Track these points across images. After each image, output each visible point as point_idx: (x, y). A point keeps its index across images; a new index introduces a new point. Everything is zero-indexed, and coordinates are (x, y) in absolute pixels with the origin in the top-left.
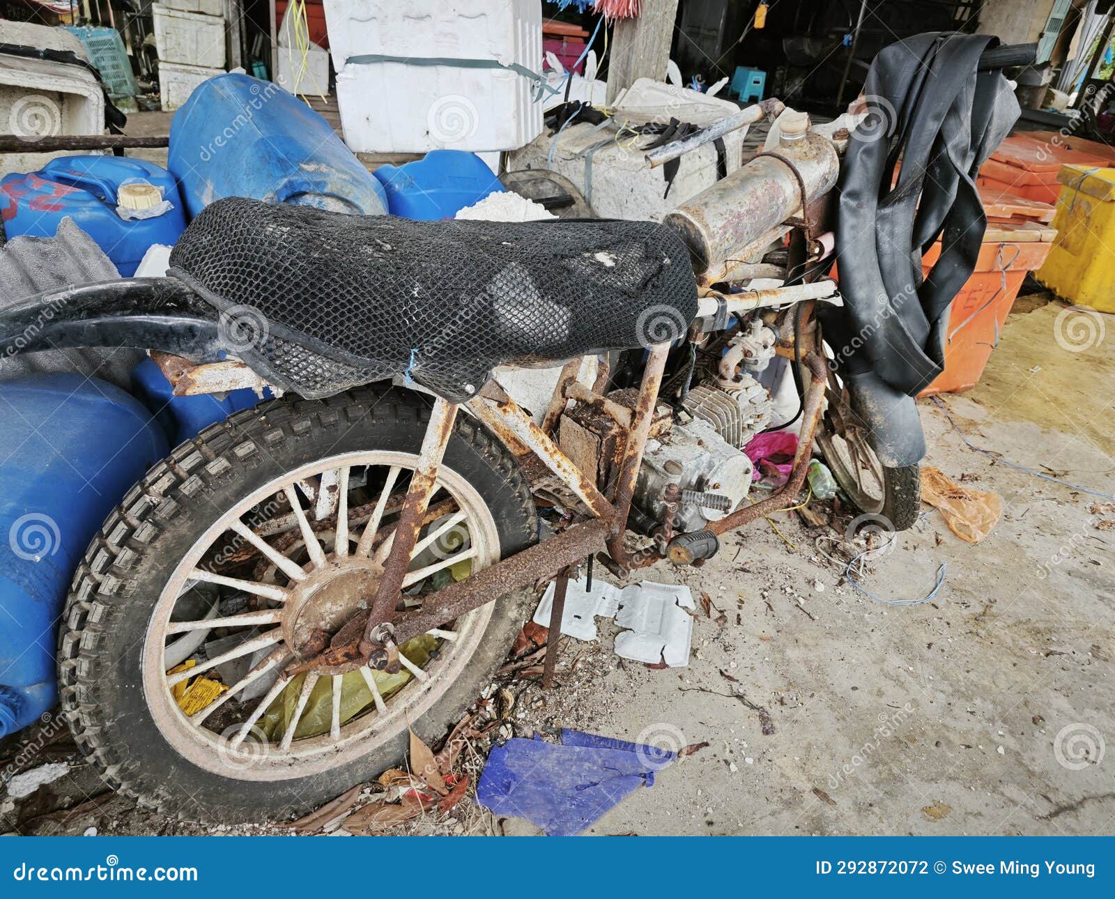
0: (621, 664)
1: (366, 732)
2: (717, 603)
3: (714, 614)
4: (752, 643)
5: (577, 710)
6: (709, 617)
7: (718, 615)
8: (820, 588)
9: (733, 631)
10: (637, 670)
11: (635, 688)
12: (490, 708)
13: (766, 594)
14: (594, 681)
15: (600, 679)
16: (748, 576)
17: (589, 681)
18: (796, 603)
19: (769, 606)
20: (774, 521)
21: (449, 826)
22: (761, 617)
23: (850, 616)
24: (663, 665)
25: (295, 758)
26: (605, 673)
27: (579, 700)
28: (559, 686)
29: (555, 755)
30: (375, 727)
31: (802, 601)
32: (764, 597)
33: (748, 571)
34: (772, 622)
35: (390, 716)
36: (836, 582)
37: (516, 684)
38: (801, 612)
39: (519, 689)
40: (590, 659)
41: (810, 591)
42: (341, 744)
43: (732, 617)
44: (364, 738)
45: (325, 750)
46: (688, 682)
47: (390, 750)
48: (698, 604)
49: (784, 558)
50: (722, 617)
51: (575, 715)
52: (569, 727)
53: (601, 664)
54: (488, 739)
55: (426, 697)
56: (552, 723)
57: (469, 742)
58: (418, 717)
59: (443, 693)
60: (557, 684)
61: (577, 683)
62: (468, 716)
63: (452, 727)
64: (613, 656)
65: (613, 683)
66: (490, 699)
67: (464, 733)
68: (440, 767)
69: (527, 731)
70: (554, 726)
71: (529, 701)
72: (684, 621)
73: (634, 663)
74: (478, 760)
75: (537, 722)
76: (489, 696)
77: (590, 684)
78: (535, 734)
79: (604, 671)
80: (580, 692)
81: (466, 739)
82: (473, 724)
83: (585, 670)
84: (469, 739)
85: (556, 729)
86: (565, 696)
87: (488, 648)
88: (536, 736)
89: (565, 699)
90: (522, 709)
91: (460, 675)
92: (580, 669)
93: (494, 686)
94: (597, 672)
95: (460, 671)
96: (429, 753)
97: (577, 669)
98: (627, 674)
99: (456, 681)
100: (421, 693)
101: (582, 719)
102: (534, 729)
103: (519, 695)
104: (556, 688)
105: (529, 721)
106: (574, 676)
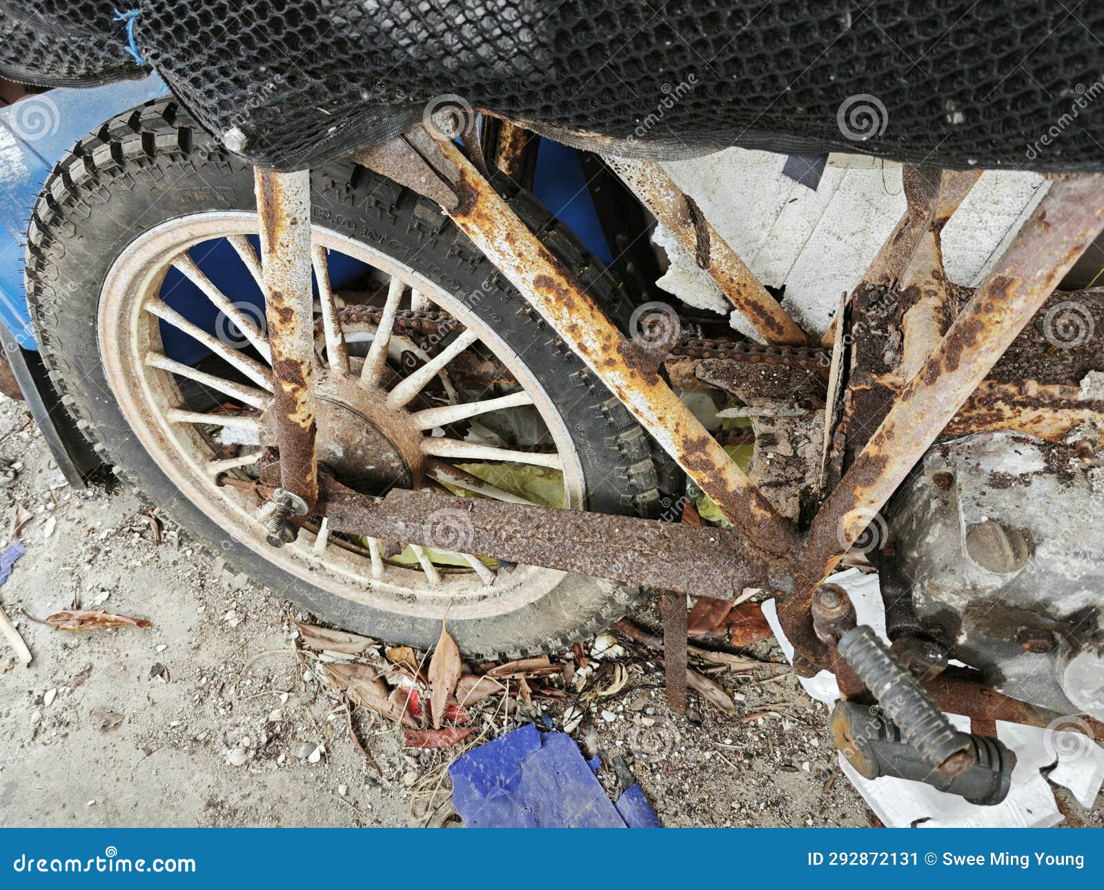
0: (829, 776)
1: (406, 591)
5: (685, 777)
10: (846, 809)
12: (584, 671)
14: (758, 763)
15: (770, 767)
17: (748, 755)
21: (406, 764)
25: (322, 566)
26: (788, 767)
27: (703, 768)
28: (698, 723)
29: (589, 806)
30: (417, 593)
35: (436, 594)
37: (647, 671)
39: (646, 679)
40: (787, 726)
42: (376, 584)
44: (401, 597)
45: (357, 578)
47: (421, 628)
51: (676, 782)
52: (650, 789)
53: (796, 747)
54: (545, 708)
55: (479, 604)
56: (633, 763)
57: (507, 692)
58: (461, 618)
59: (496, 614)
60: (698, 718)
61: (728, 741)
62: (545, 661)
63: (504, 659)
64: (830, 753)
65: (783, 791)
66: (596, 661)
67: (517, 676)
68: (455, 692)
69: (591, 741)
70: (631, 768)
71: (640, 707)
72: (1029, 811)
73: (851, 795)
74: (505, 723)
75: (619, 743)
76: (599, 657)
77: (746, 761)
78: (599, 755)
79: (791, 761)
80: (718, 758)
81: (508, 685)
82: (538, 675)
83: (762, 735)
84: (511, 689)
85: (628, 775)
86: (692, 743)
87: (564, 605)
88: (595, 759)
89: (686, 748)
90: (620, 708)
91: (523, 609)
92: (756, 726)
93: (618, 650)
94: (778, 753)
95: (522, 605)
96: (456, 666)
97: (752, 723)
98: (822, 801)
99: (516, 613)
100: (476, 594)
101: (679, 796)
102: (606, 748)
103: (635, 688)
104: (691, 721)
105: (612, 732)
106: (736, 729)
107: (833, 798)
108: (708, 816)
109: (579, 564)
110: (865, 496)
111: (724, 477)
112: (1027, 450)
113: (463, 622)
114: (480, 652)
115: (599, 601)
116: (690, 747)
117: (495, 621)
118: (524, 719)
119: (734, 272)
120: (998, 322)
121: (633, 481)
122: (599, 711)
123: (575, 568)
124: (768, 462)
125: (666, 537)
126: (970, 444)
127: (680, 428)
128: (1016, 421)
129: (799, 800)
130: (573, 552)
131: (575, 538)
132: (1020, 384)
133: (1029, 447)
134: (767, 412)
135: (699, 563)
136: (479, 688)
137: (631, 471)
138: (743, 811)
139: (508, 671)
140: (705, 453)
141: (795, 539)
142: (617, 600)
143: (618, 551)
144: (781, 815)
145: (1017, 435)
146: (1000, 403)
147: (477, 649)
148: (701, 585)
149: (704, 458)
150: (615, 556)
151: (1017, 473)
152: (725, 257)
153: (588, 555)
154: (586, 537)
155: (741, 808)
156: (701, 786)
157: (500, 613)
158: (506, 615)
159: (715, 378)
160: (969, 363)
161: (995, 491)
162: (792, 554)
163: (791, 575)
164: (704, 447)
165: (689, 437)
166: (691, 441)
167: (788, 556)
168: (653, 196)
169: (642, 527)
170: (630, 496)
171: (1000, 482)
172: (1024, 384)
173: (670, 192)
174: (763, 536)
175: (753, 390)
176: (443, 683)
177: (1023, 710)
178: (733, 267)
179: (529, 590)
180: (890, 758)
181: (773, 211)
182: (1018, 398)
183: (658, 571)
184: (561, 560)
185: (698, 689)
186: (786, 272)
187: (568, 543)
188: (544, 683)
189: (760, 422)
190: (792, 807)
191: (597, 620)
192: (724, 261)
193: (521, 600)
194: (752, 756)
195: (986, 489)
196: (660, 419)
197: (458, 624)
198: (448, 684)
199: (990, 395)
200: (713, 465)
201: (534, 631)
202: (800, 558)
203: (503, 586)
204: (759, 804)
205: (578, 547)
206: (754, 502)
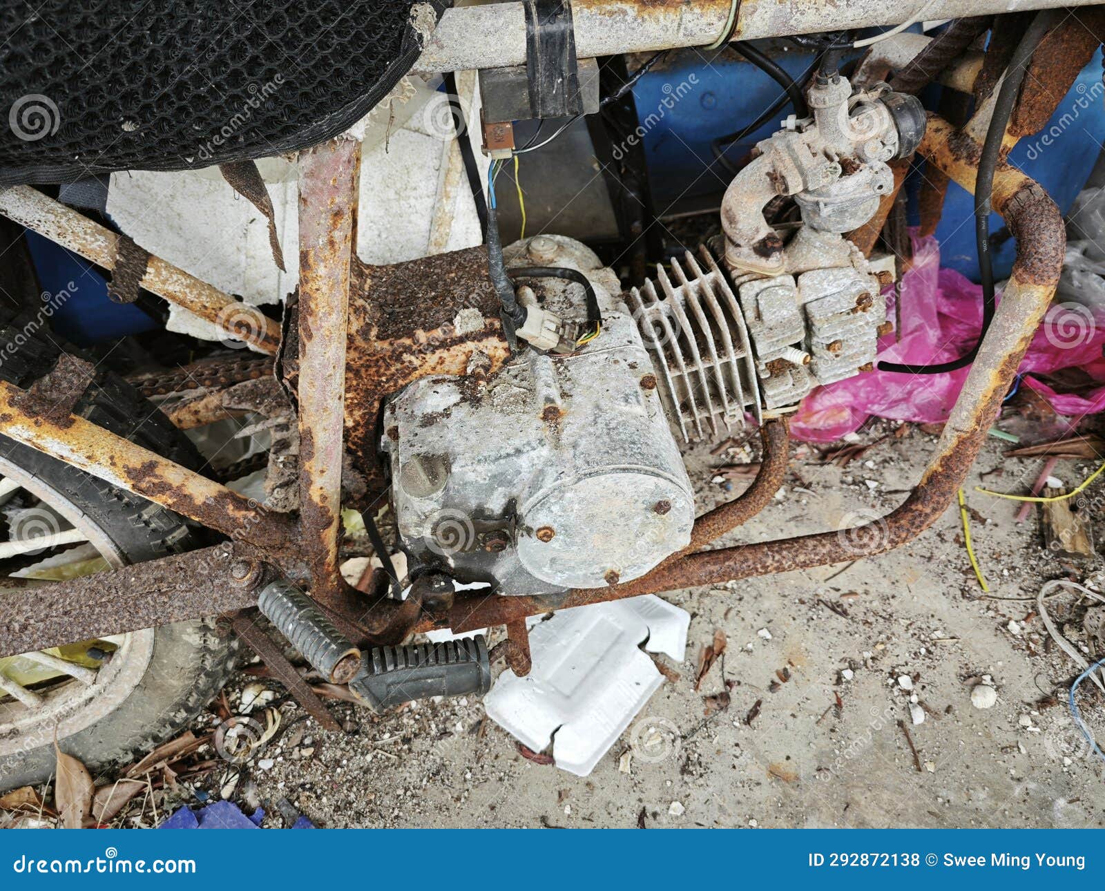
0: (479, 727)
2: (733, 661)
3: (712, 684)
4: (744, 775)
5: (350, 788)
6: (696, 688)
7: (718, 688)
8: (985, 699)
9: (727, 732)
10: (498, 749)
11: (469, 785)
13: (848, 674)
14: (417, 744)
15: (428, 743)
16: (840, 622)
17: (406, 740)
18: (901, 716)
19: (839, 705)
20: (975, 516)
22: (804, 723)
23: (1018, 790)
24: (547, 757)
26: (444, 733)
27: (366, 771)
28: (356, 732)
30: (18, 725)
31: (919, 716)
32: (839, 681)
33: (844, 613)
34: (823, 742)
35: (41, 717)
36: (1032, 695)
38: (901, 742)
41: (956, 699)
43: (741, 700)
46: (567, 811)
47: (35, 760)
48: (695, 651)
49: (942, 606)
50: (722, 699)
51: (342, 796)
52: (318, 815)
53: (448, 714)
54: (198, 785)
55: (87, 708)
56: (298, 798)
57: (149, 788)
58: (74, 731)
59: (108, 712)
60: (356, 728)
61: (387, 736)
62: (189, 738)
63: (139, 754)
64: (478, 706)
65: (442, 759)
66: (246, 715)
67: (159, 766)
68: (91, 810)
69: (251, 797)
70: (296, 804)
71: (297, 741)
72: (638, 684)
73: (501, 735)
74: (156, 818)
75: (280, 785)
76: (248, 711)
77: (406, 747)
78: (262, 807)
79: (445, 729)
80: (379, 756)
81: (149, 779)
82: (183, 755)
83: (417, 717)
84: (153, 782)
85: (294, 812)
86: (352, 753)
87: (168, 673)
88: (259, 814)
89: (348, 760)
90: (278, 751)
91: (131, 695)
92: (410, 711)
93: (268, 695)
94: (433, 726)
95: (128, 692)
96: (83, 784)
97: (406, 710)
98: (476, 751)
99: (127, 701)
100: (82, 700)
101: (346, 809)
102: (268, 796)
103: (291, 725)
104: (348, 733)
105: (273, 778)
106: (393, 722)
107: (486, 744)
108: (377, 814)
109: (104, 627)
110: (314, 469)
111: (187, 493)
112: (443, 388)
113: (78, 734)
114: (111, 758)
115: (197, 656)
116: (352, 757)
117: (111, 720)
118: (174, 805)
119: (204, 298)
120: (317, 290)
121: (153, 526)
122: (256, 763)
123: (101, 632)
124: (281, 466)
125: (181, 569)
126: (407, 396)
127: (116, 460)
128: (427, 367)
129: (458, 760)
130: (94, 617)
131: (90, 603)
132: (411, 334)
133: (445, 385)
134: (281, 420)
135: (217, 581)
136: (114, 796)
137: (145, 517)
138: (409, 793)
139: (146, 766)
140: (156, 477)
141: (289, 527)
142: (212, 647)
143: (137, 599)
144: (443, 781)
145: (435, 378)
146: (405, 355)
147: (106, 756)
148: (225, 601)
149: (156, 481)
150: (135, 605)
151: (441, 410)
152: (187, 286)
153: (110, 615)
154: (103, 597)
155: (405, 793)
156: (366, 790)
157: (111, 708)
158: (118, 709)
159: (240, 403)
160: (318, 330)
161: (425, 429)
162: (291, 541)
163: (302, 561)
164: (152, 471)
165: (130, 466)
166: (135, 470)
167: (288, 545)
168: (81, 244)
169: (158, 567)
170: (160, 541)
171: (429, 421)
172: (414, 334)
173: (98, 237)
174: (255, 535)
175: (274, 404)
176: (74, 807)
177: (531, 602)
178: (200, 295)
179: (127, 673)
180: (384, 687)
181: (242, 234)
182: (415, 347)
183: (182, 604)
184: (84, 630)
185: (350, 700)
186: (276, 287)
187: (86, 610)
188: (194, 760)
189: (276, 431)
190: (451, 769)
191: (205, 675)
192: (187, 291)
193: (125, 688)
194: (410, 739)
195: (418, 430)
196: (89, 458)
197: (75, 739)
198: (81, 806)
199: (393, 351)
200: (171, 485)
201: (154, 712)
202: (301, 543)
203: (105, 680)
204: (421, 781)
205: (97, 610)
206: (231, 507)
